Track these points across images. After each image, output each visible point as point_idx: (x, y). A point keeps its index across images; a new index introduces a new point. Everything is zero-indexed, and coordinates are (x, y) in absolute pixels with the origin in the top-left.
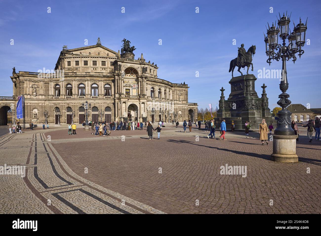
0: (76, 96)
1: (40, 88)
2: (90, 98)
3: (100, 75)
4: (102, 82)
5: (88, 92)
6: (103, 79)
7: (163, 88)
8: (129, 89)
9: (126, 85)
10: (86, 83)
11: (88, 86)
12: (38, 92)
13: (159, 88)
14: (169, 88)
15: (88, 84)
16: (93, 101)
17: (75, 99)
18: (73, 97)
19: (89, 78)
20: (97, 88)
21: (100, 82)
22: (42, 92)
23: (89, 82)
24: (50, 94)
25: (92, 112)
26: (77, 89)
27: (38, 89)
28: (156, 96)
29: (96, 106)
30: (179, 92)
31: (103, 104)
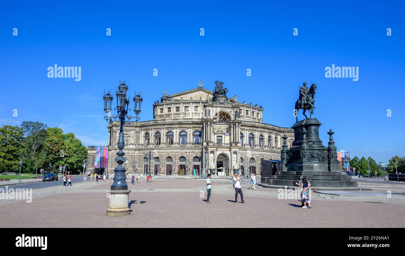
0: (164, 145)
1: (131, 137)
2: (177, 147)
3: (189, 122)
4: (191, 129)
5: (176, 140)
6: (191, 126)
7: (266, 133)
8: (222, 136)
9: (217, 132)
10: (174, 131)
11: (176, 134)
12: (129, 141)
13: (260, 134)
14: (276, 134)
15: (176, 132)
16: (181, 150)
17: (162, 148)
18: (161, 146)
19: (177, 126)
20: (186, 135)
21: (188, 129)
22: (133, 141)
23: (178, 129)
24: (140, 143)
25: (179, 162)
26: (165, 138)
27: (129, 138)
28: (256, 144)
29: (183, 156)
30: (290, 138)
31: (191, 153)
